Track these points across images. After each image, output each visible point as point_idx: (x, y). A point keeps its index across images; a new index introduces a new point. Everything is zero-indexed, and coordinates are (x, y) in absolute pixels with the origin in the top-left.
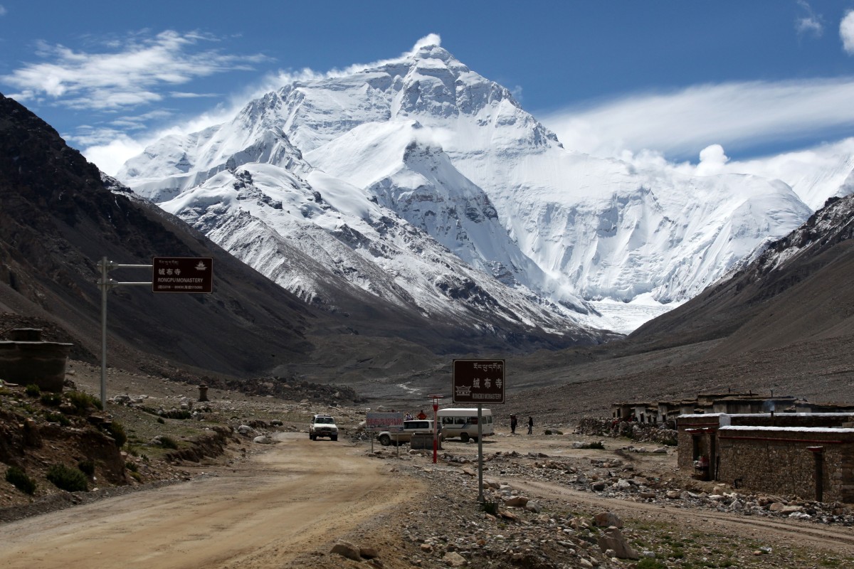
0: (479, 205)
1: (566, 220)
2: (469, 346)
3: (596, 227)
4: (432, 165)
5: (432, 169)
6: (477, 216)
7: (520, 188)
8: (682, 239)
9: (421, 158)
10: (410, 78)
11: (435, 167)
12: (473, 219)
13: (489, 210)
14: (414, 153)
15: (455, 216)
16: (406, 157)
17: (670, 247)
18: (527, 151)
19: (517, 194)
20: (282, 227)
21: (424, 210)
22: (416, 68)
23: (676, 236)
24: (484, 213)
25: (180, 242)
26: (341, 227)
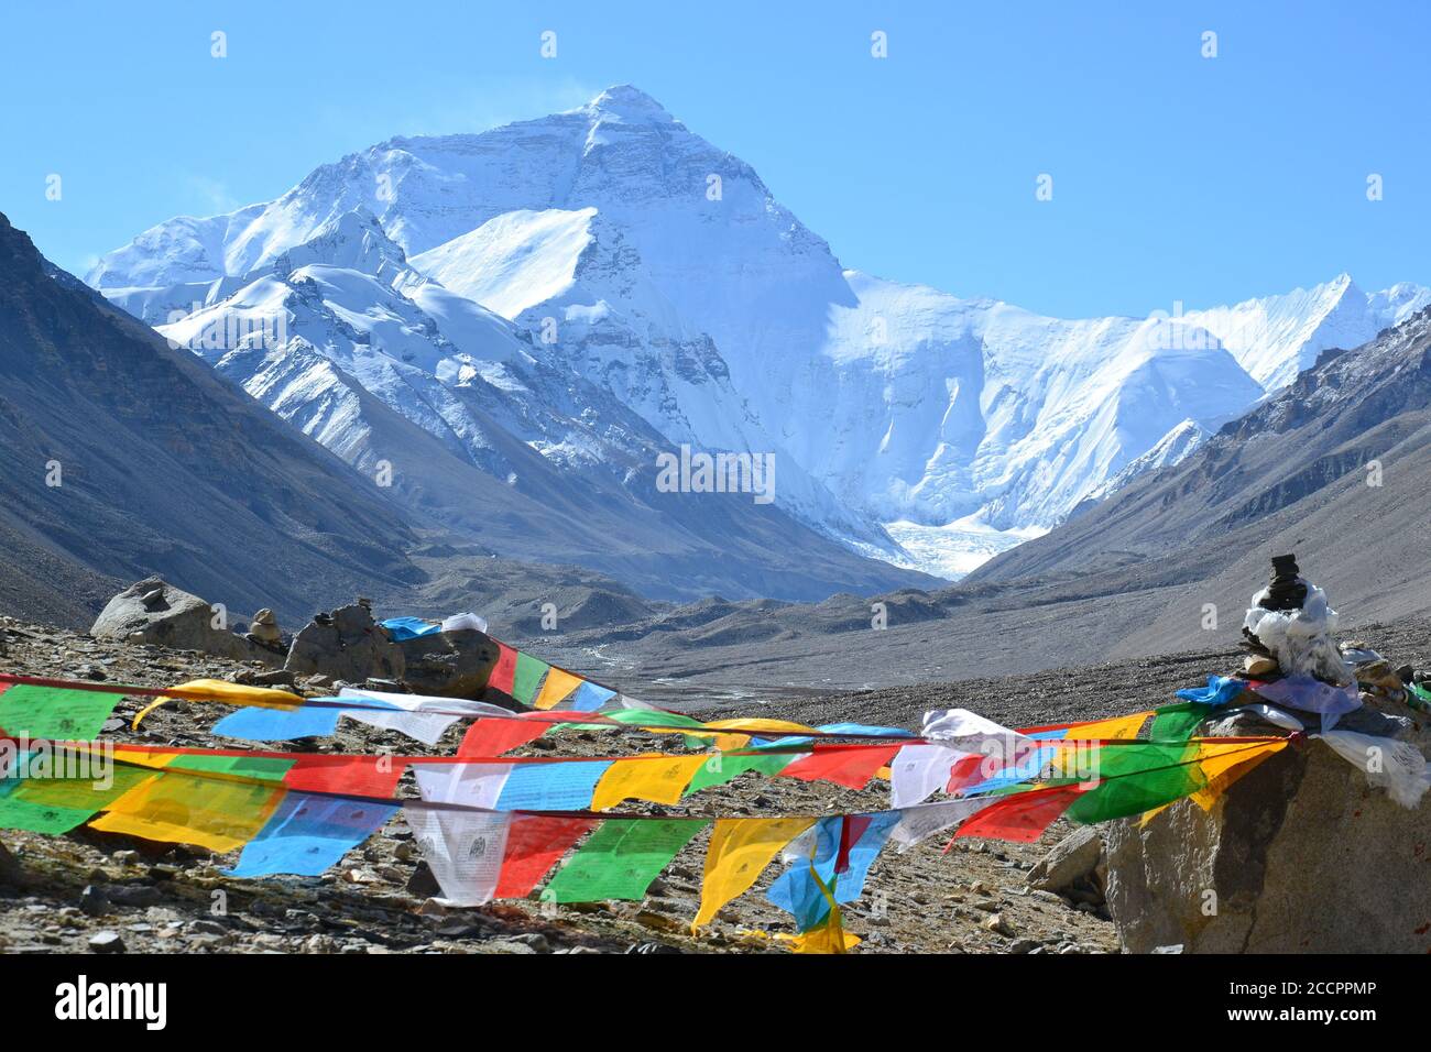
0: (698, 354)
2: (683, 589)
3: (890, 398)
4: (624, 286)
5: (623, 292)
6: (695, 373)
9: (603, 272)
11: (628, 289)
12: (687, 378)
13: (715, 363)
14: (592, 264)
15: (659, 370)
16: (579, 270)
20: (370, 375)
21: (607, 359)
22: (598, 124)
23: (1024, 416)
24: (707, 367)
25: (184, 379)
26: (469, 380)
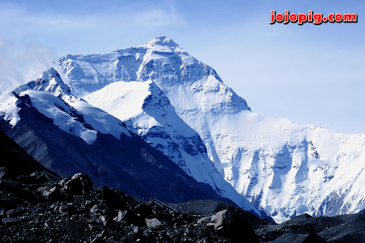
0: (194, 143)
1: (252, 159)
3: (272, 165)
4: (163, 113)
5: (163, 116)
6: (192, 150)
7: (220, 136)
8: (333, 177)
9: (154, 107)
10: (147, 58)
11: (165, 115)
12: (189, 153)
13: (201, 147)
14: (150, 104)
15: (177, 149)
16: (144, 106)
17: (325, 182)
18: (226, 111)
19: (218, 139)
21: (156, 144)
22: (152, 51)
23: (329, 174)
24: (198, 148)
